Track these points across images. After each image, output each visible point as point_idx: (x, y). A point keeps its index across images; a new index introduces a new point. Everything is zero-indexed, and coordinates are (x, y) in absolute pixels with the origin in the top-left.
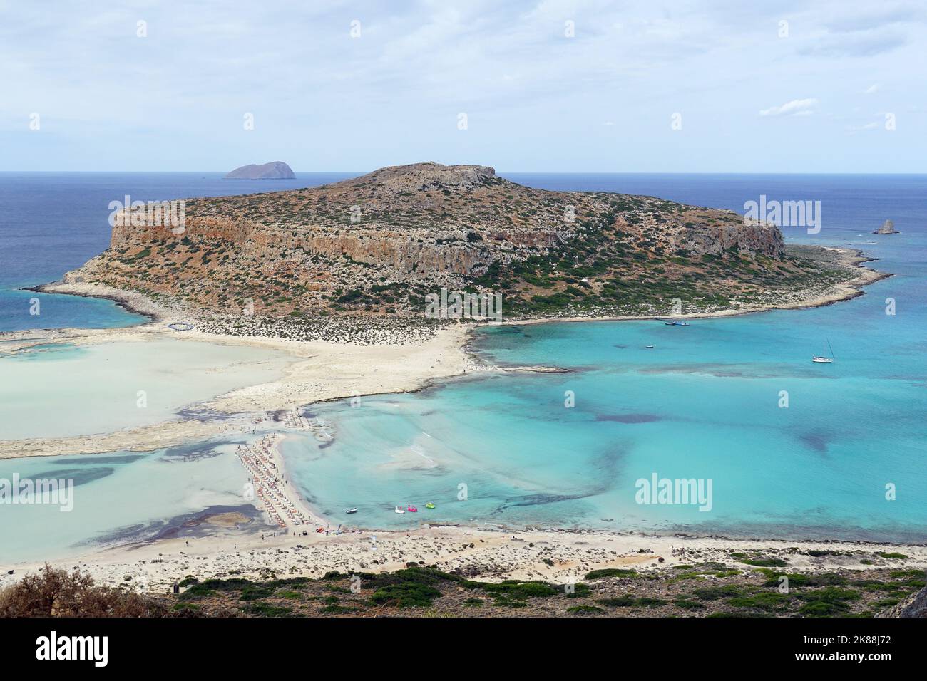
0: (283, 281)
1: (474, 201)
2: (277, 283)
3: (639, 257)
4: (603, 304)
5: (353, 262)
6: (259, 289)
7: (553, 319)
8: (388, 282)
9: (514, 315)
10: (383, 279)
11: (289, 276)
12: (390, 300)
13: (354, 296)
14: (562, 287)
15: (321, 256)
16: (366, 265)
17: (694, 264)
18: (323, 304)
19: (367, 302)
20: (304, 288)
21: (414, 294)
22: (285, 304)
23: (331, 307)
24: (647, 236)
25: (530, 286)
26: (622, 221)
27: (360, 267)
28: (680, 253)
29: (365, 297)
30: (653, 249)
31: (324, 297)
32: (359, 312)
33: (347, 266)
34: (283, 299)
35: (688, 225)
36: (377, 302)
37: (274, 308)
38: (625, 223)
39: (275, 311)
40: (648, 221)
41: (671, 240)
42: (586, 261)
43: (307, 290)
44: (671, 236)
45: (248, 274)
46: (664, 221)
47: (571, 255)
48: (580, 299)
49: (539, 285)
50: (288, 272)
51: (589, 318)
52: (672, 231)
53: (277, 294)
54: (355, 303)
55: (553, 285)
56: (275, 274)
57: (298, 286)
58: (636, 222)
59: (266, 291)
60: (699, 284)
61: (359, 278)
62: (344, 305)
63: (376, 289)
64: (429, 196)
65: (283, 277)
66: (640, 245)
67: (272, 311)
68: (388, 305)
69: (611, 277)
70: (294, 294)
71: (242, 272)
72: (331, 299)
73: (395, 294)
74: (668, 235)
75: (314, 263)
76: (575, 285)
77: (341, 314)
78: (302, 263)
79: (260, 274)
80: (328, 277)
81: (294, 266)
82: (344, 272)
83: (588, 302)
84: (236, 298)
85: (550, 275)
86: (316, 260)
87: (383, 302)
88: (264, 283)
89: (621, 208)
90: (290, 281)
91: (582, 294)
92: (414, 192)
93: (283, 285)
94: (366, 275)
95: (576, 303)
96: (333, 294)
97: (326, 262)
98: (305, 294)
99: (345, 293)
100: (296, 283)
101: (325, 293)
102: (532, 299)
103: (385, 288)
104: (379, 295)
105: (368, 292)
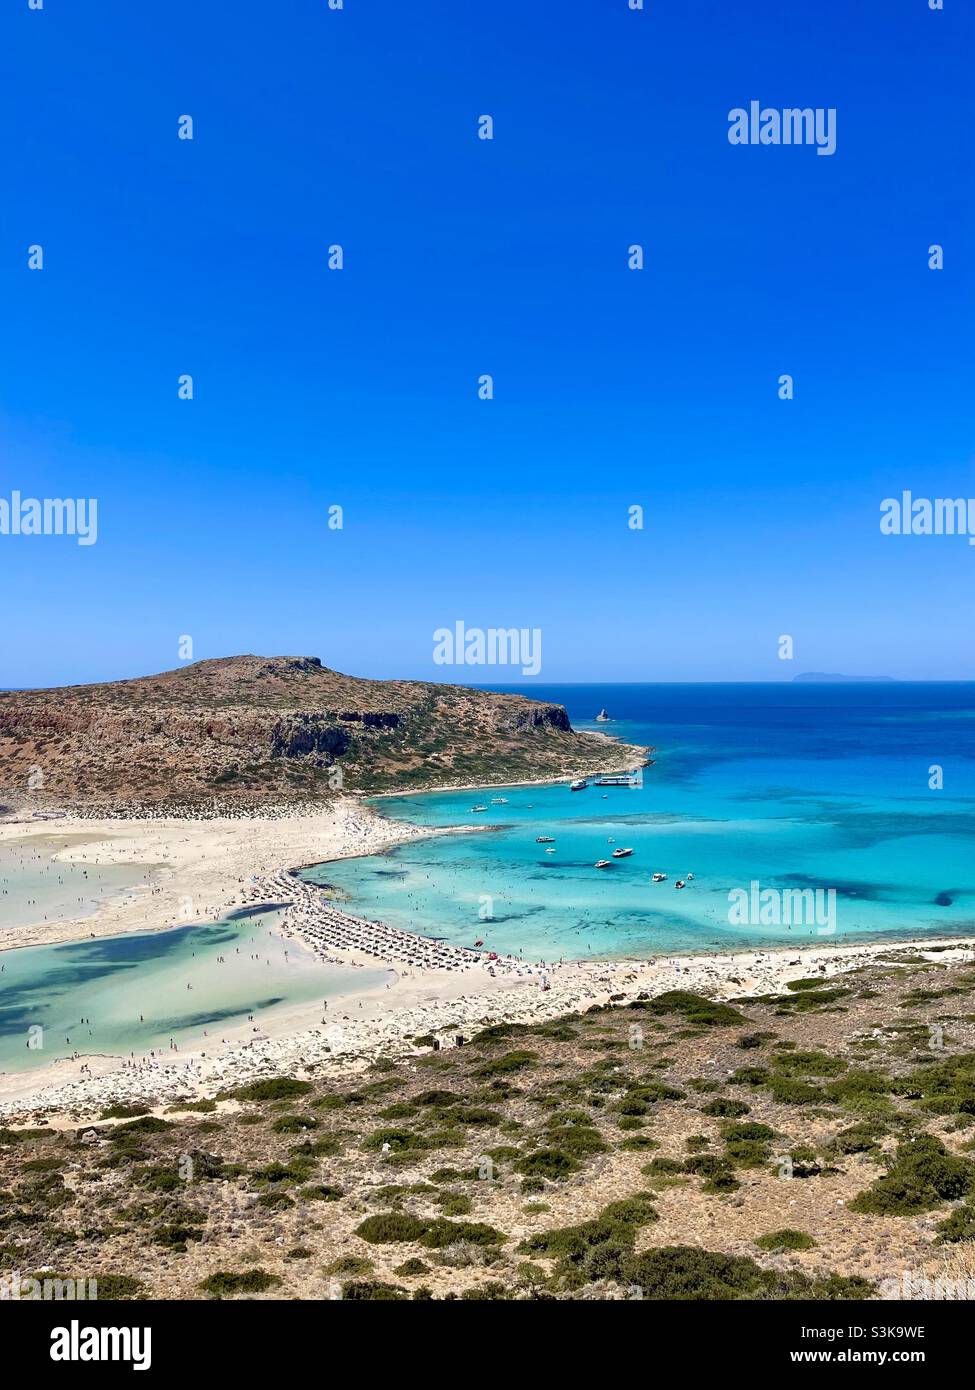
0: (149, 764)
1: (314, 687)
2: (143, 767)
3: (469, 735)
4: (458, 775)
5: (221, 743)
6: (122, 774)
7: (424, 790)
8: (261, 761)
9: (388, 788)
10: (257, 759)
11: (153, 760)
12: (269, 779)
13: (230, 776)
14: (418, 762)
15: (186, 738)
16: (236, 746)
17: (515, 740)
18: (200, 785)
19: (246, 782)
20: (174, 771)
21: (289, 772)
22: (158, 787)
23: (209, 787)
24: (469, 717)
25: (390, 761)
26: (442, 705)
27: (231, 748)
28: (499, 730)
29: (242, 776)
30: (476, 728)
31: (199, 778)
32: (240, 791)
33: (216, 747)
34: (154, 783)
35: (501, 707)
36: (256, 781)
37: (148, 792)
38: (446, 706)
39: (149, 794)
40: (464, 705)
41: (489, 719)
42: (427, 739)
43: (178, 772)
44: (487, 717)
45: (104, 760)
46: (478, 704)
47: (413, 733)
48: (439, 772)
49: (399, 760)
50: (152, 756)
51: (455, 787)
52: (488, 712)
53: (146, 777)
54: (234, 783)
55: (410, 760)
56: (137, 759)
57: (168, 769)
58: (455, 705)
59: (132, 776)
60: (527, 756)
61: (231, 759)
62: (223, 786)
63: (249, 768)
64: (268, 682)
65: (149, 761)
66: (465, 725)
67: (146, 795)
68: (268, 783)
69: (453, 751)
70: (165, 778)
71: (97, 758)
72: (207, 780)
73: (272, 772)
74: (486, 715)
75: (180, 746)
76: (430, 759)
77: (223, 794)
78: (165, 746)
79: (120, 760)
80: (199, 759)
81: (158, 750)
82: (214, 754)
83: (447, 775)
84: (97, 784)
85: (403, 752)
86: (180, 743)
87: (261, 780)
88: (127, 768)
89: (438, 693)
90: (157, 764)
91: (439, 768)
92: (253, 679)
93: (150, 769)
94: (238, 755)
95: (436, 775)
96: (209, 774)
97: (192, 744)
98: (177, 777)
99: (220, 774)
100: (164, 766)
101: (200, 774)
102: (397, 773)
103: (261, 767)
104: (255, 774)
105: (243, 770)
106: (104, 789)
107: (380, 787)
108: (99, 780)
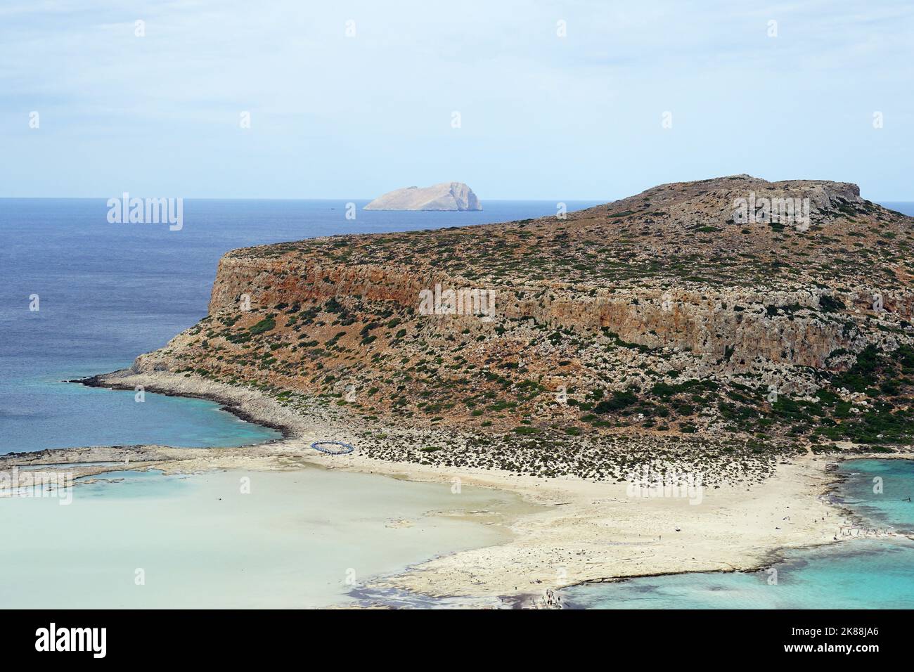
0: (502, 373)
1: (826, 241)
2: (491, 377)
5: (621, 343)
6: (460, 387)
8: (682, 379)
10: (674, 374)
11: (511, 366)
12: (687, 411)
13: (623, 402)
15: (566, 332)
16: (643, 349)
18: (571, 415)
19: (646, 414)
20: (536, 387)
21: (728, 401)
22: (506, 412)
23: (584, 419)
27: (634, 352)
29: (643, 404)
31: (571, 403)
32: (633, 429)
33: (609, 349)
34: (501, 405)
36: (664, 414)
37: (487, 419)
39: (489, 424)
43: (542, 389)
45: (440, 362)
50: (509, 360)
53: (491, 395)
54: (626, 414)
56: (487, 362)
57: (527, 383)
59: (473, 391)
61: (631, 371)
62: (607, 417)
63: (660, 390)
65: (502, 367)
67: (484, 425)
68: (683, 419)
70: (520, 397)
71: (431, 358)
72: (584, 407)
73: (696, 399)
75: (554, 344)
77: (603, 432)
78: (532, 344)
79: (461, 361)
80: (578, 368)
81: (520, 349)
82: (605, 361)
84: (421, 401)
86: (556, 339)
87: (673, 412)
88: (468, 377)
90: (513, 374)
92: (720, 225)
93: (501, 380)
94: (643, 366)
96: (588, 397)
97: (574, 342)
98: (539, 398)
99: (607, 397)
100: (523, 377)
101: (574, 396)
103: (678, 389)
104: (666, 401)
105: (647, 395)
106: (428, 410)
108: (426, 394)
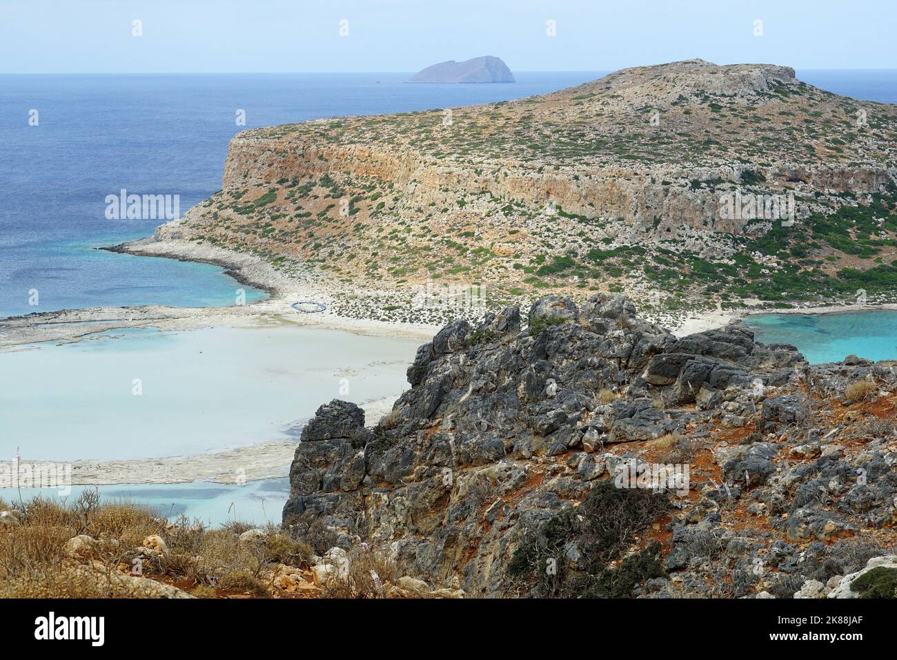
0: (460, 241)
2: (451, 244)
5: (563, 214)
6: (424, 253)
8: (615, 245)
10: (607, 241)
11: (467, 234)
12: (616, 272)
13: (562, 266)
14: (890, 256)
15: (517, 205)
16: (582, 219)
18: (516, 277)
19: (581, 276)
20: (489, 253)
21: (653, 264)
22: (460, 275)
23: (527, 281)
25: (837, 253)
27: (574, 222)
29: (579, 267)
31: (517, 267)
32: (568, 289)
33: (553, 220)
34: (457, 269)
36: (596, 276)
37: (444, 282)
43: (493, 255)
45: (409, 231)
50: (468, 229)
53: (450, 260)
54: (563, 276)
55: (875, 252)
56: (448, 231)
57: (481, 249)
59: (434, 256)
61: (570, 239)
62: (547, 279)
63: (596, 255)
64: (687, 112)
65: (460, 236)
68: (612, 280)
70: (474, 262)
71: (402, 228)
72: (527, 270)
73: (625, 263)
75: (506, 215)
78: (488, 215)
79: (426, 230)
80: (524, 236)
81: (477, 219)
82: (548, 230)
84: (391, 265)
85: (873, 237)
86: (508, 210)
87: (605, 275)
88: (431, 244)
90: (470, 242)
92: (665, 106)
93: (460, 247)
94: (581, 234)
96: (532, 261)
97: (524, 214)
98: (489, 262)
99: (548, 261)
100: (477, 245)
101: (519, 261)
102: (839, 274)
103: (610, 254)
104: (599, 264)
105: (583, 260)
106: (396, 274)
107: (794, 298)
108: (395, 259)
